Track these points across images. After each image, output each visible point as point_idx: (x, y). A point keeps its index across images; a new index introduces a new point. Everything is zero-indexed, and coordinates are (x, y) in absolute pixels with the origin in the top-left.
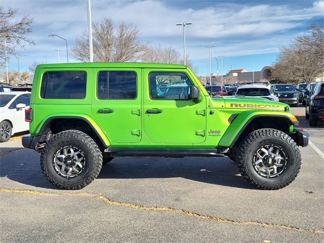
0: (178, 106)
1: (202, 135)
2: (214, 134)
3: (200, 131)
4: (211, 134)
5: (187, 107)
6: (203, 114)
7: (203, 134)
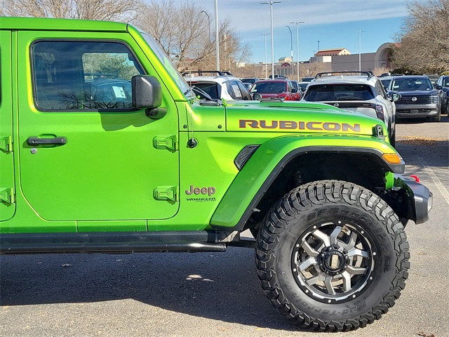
0: (107, 126)
1: (168, 200)
2: (200, 196)
3: (164, 190)
4: (193, 196)
5: (131, 128)
6: (170, 146)
7: (171, 197)
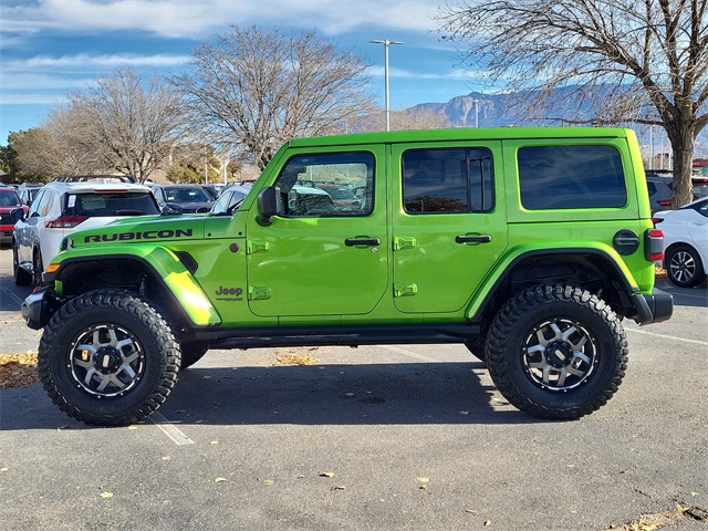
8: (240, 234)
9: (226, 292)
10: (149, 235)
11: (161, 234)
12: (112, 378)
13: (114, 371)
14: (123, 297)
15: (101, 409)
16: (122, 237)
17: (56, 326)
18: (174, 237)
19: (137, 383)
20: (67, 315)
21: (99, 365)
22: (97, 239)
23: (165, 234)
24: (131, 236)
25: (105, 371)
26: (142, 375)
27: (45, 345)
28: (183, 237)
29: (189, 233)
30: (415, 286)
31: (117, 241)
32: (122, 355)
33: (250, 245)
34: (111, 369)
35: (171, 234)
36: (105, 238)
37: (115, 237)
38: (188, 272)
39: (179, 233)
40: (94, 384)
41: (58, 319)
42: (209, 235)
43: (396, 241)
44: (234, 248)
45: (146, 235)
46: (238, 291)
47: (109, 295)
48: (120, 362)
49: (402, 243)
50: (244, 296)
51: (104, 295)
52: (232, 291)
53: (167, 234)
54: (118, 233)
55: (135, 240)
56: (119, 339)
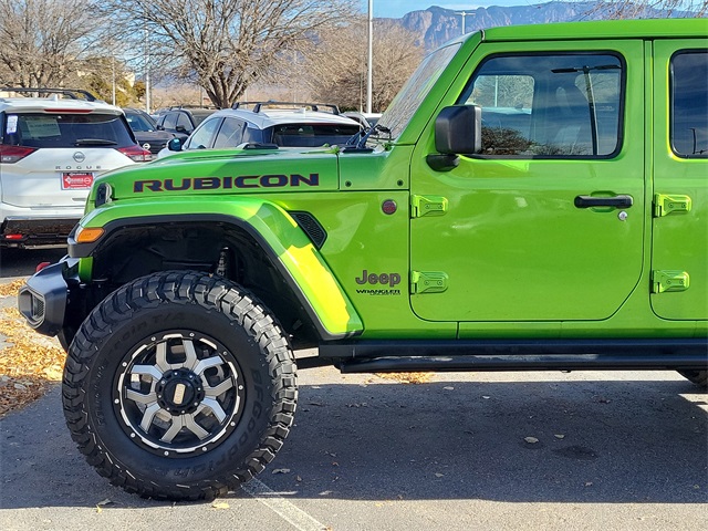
8: (400, 183)
9: (373, 279)
10: (246, 182)
11: (265, 181)
12: (187, 421)
13: (191, 409)
14: (211, 286)
15: (171, 474)
16: (199, 184)
17: (96, 334)
18: (288, 187)
19: (231, 431)
20: (116, 316)
21: (165, 400)
22: (156, 186)
23: (272, 181)
24: (215, 183)
25: (176, 410)
26: (239, 419)
27: (77, 366)
28: (303, 186)
29: (314, 180)
30: (685, 276)
31: (191, 190)
32: (205, 383)
33: (416, 202)
34: (188, 406)
35: (283, 181)
36: (169, 185)
37: (186, 184)
38: (311, 246)
39: (296, 180)
40: (156, 432)
41: (100, 323)
42: (348, 184)
43: (660, 202)
44: (389, 208)
45: (239, 182)
46: (393, 279)
47: (187, 282)
48: (200, 396)
49: (669, 204)
50: (403, 286)
51: (179, 282)
52: (384, 279)
53: (276, 181)
54: (192, 176)
55: (221, 189)
56: (200, 357)
